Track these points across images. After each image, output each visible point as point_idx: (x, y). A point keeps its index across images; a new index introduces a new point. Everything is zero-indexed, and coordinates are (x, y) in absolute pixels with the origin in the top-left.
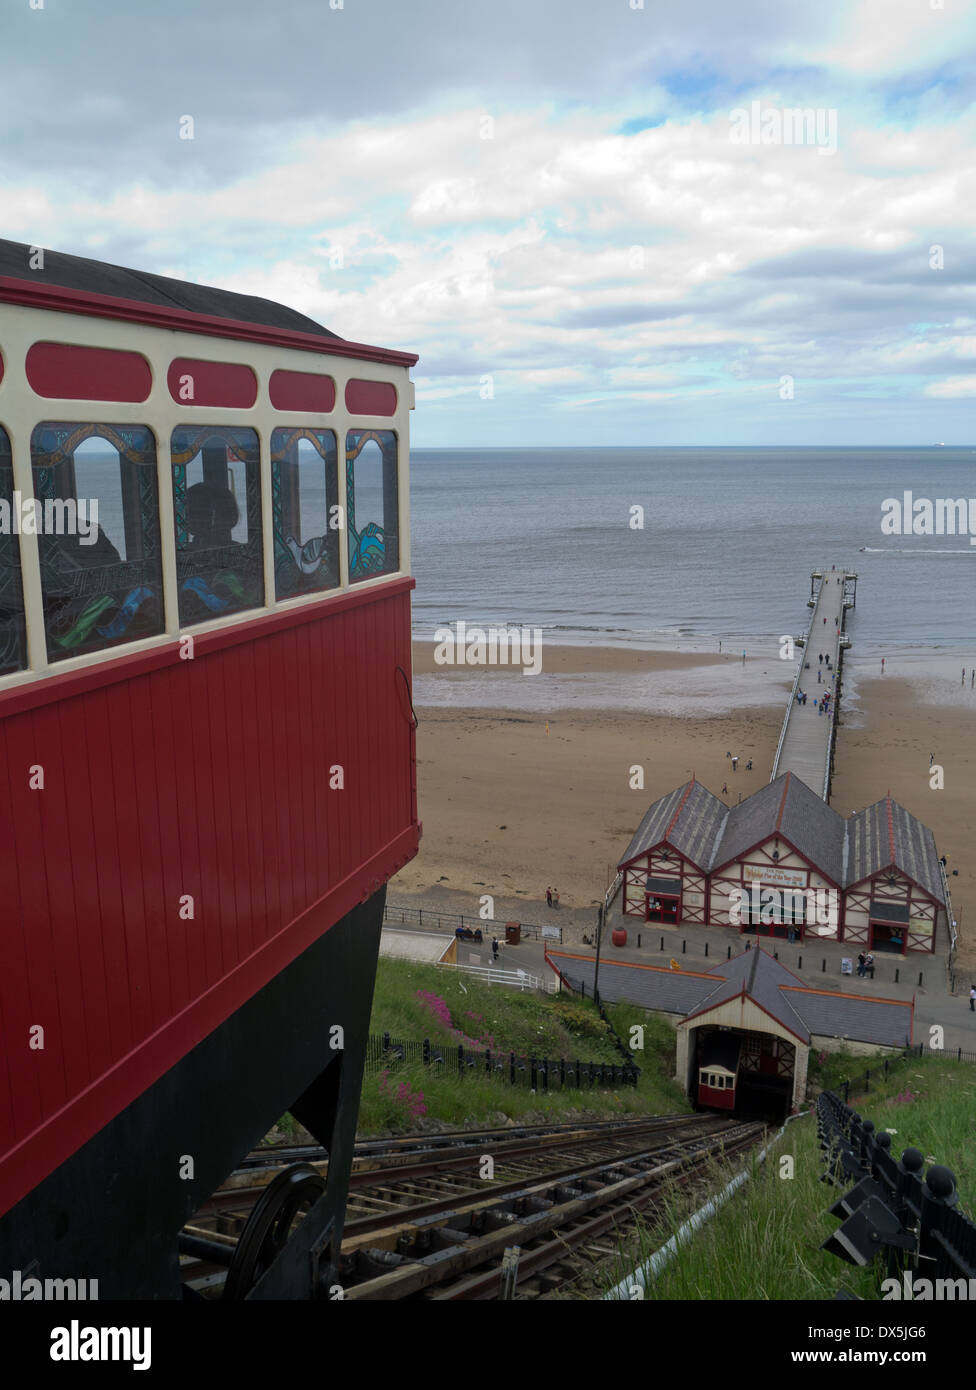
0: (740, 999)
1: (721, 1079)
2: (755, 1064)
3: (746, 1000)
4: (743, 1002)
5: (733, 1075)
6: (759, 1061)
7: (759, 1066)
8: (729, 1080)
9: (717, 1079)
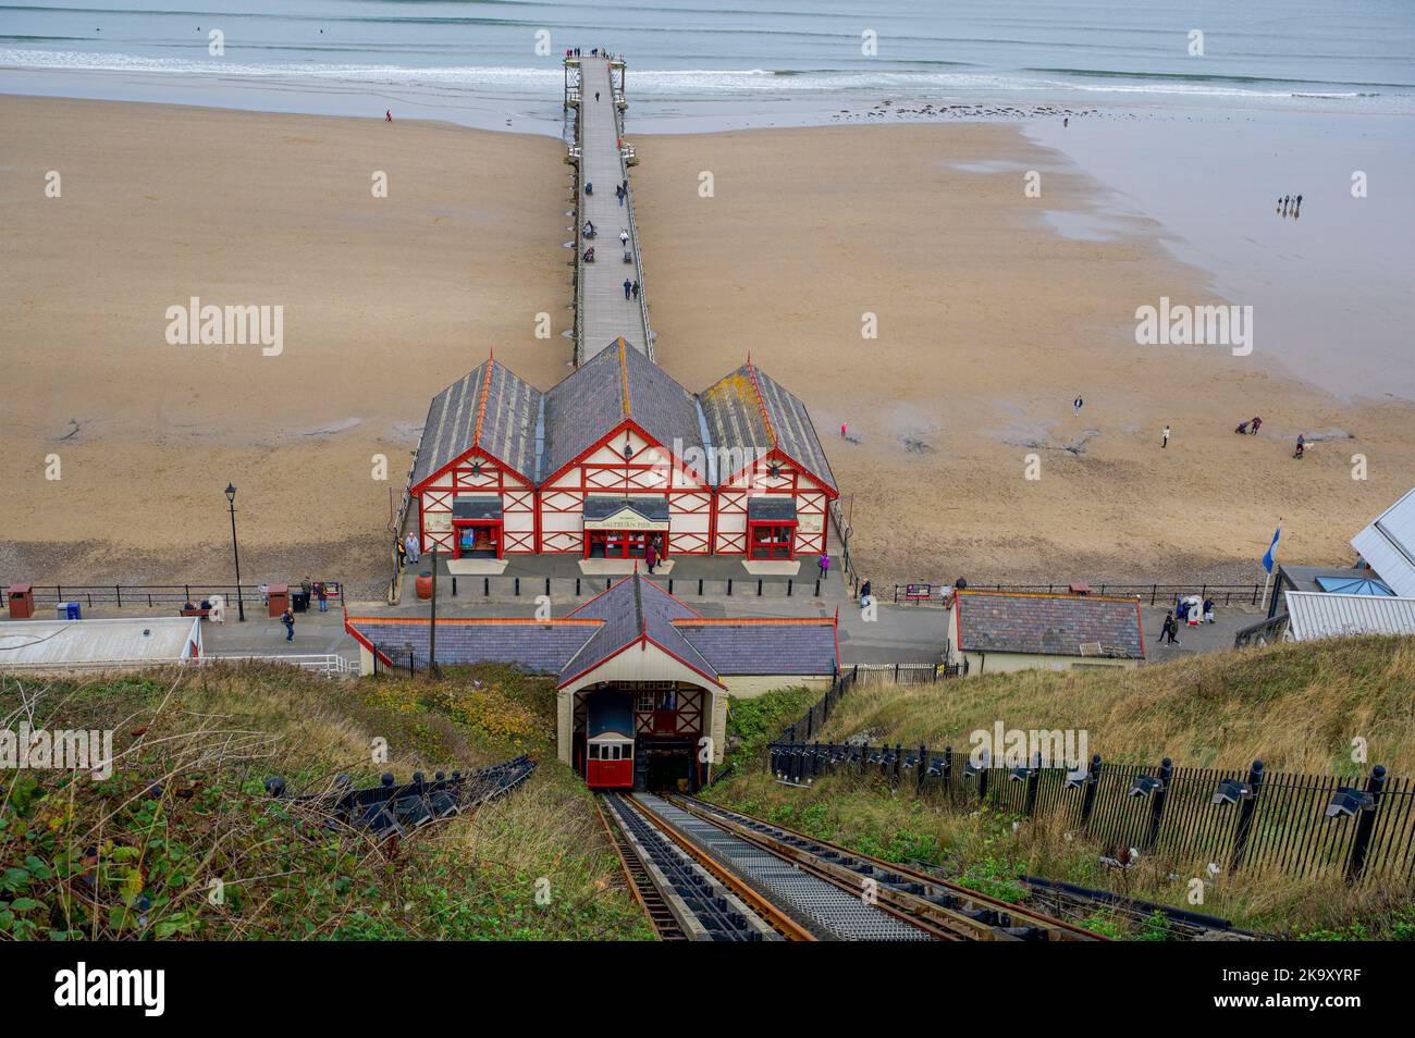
0: (641, 643)
1: (616, 750)
2: (646, 724)
3: (648, 644)
4: (643, 648)
5: (631, 741)
6: (652, 720)
7: (652, 726)
8: (627, 748)
9: (611, 751)
